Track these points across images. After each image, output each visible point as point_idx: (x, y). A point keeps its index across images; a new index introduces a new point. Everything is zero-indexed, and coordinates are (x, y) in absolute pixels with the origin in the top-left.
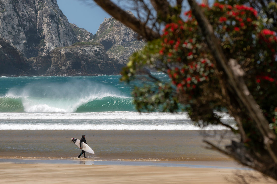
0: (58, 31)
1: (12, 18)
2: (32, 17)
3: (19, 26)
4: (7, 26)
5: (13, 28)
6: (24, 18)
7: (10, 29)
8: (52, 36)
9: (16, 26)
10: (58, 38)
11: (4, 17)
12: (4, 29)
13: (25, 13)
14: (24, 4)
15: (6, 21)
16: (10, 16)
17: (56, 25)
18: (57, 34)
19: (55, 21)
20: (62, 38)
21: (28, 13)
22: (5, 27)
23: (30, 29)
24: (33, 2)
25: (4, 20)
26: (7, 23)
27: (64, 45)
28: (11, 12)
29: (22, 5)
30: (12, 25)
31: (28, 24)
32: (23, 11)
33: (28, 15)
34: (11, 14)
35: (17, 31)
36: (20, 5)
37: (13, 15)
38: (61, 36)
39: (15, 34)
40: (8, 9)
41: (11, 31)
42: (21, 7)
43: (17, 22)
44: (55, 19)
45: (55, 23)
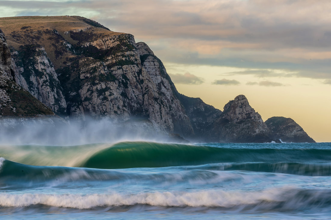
0: (160, 111)
1: (118, 100)
2: (139, 100)
3: (124, 107)
4: (113, 107)
5: (118, 108)
6: (132, 101)
7: (116, 109)
8: (155, 115)
9: (121, 107)
10: (160, 116)
11: (111, 100)
12: (111, 109)
13: (134, 96)
14: (133, 90)
15: (113, 103)
16: (117, 99)
17: (159, 106)
18: (159, 113)
19: (158, 103)
20: (163, 117)
21: (137, 96)
22: (112, 108)
23: (137, 109)
24: (140, 88)
25: (112, 102)
26: (113, 105)
27: (165, 122)
28: (118, 95)
29: (131, 90)
30: (118, 106)
31: (136, 105)
32: (131, 95)
33: (136, 98)
34: (117, 97)
35: (122, 110)
36: (130, 90)
37: (119, 98)
38: (162, 115)
39: (120, 113)
40: (115, 93)
41: (116, 110)
42: (130, 92)
43: (122, 103)
44: (158, 101)
45: (158, 104)
